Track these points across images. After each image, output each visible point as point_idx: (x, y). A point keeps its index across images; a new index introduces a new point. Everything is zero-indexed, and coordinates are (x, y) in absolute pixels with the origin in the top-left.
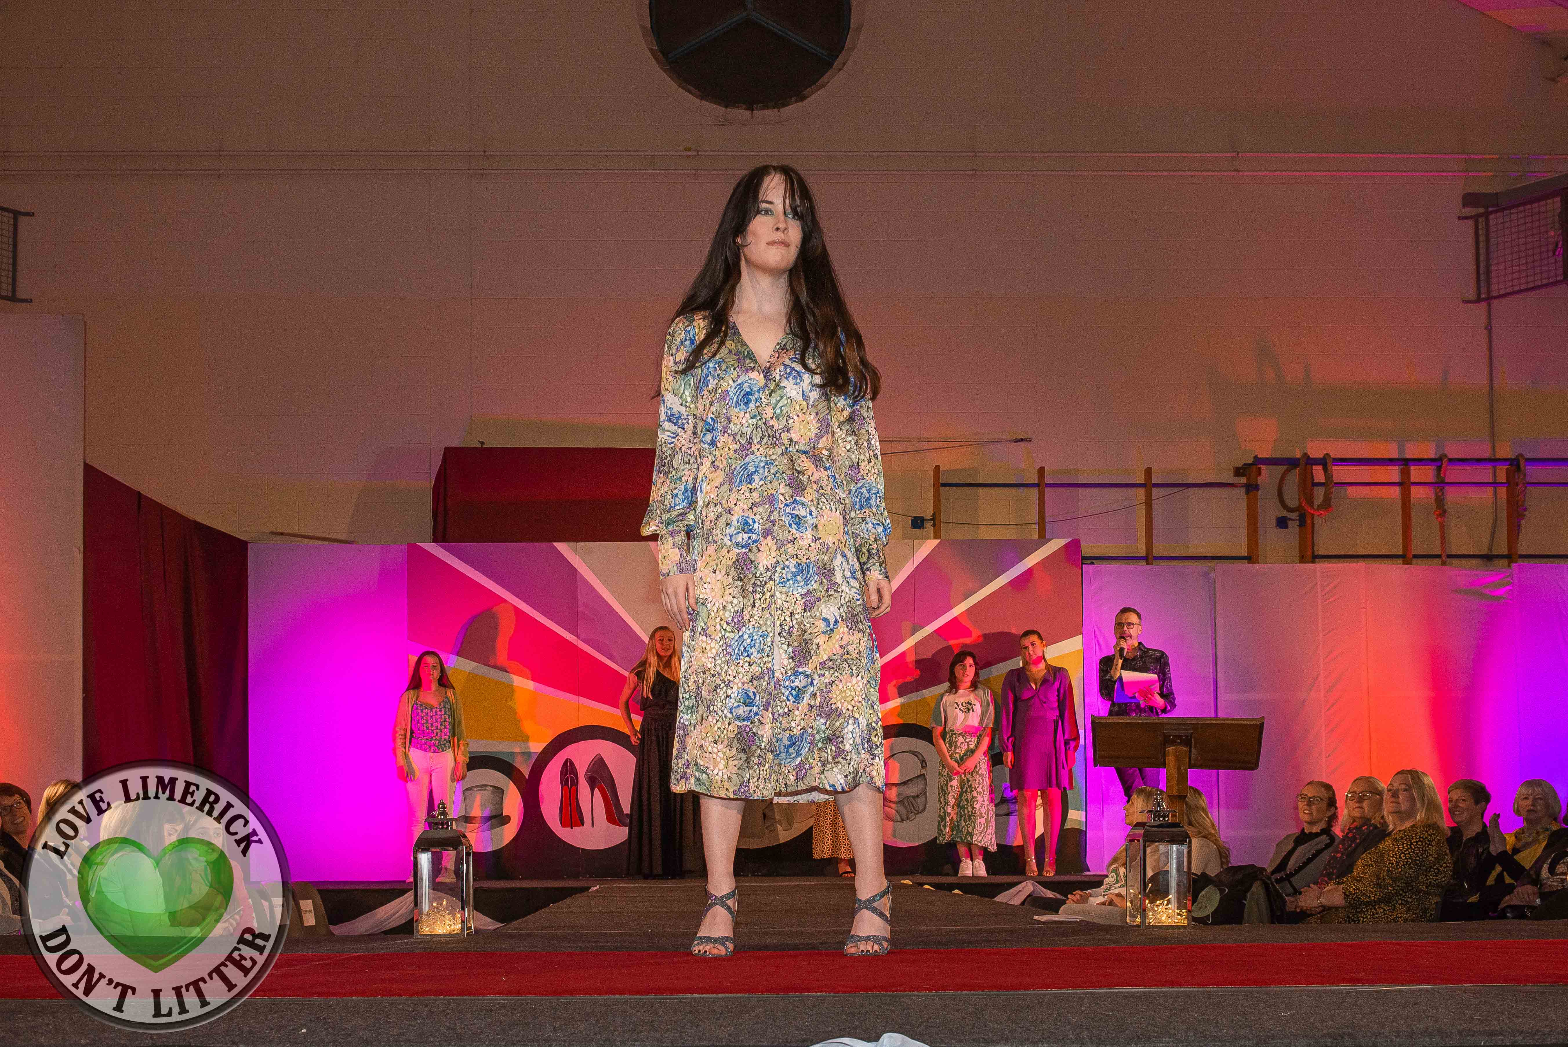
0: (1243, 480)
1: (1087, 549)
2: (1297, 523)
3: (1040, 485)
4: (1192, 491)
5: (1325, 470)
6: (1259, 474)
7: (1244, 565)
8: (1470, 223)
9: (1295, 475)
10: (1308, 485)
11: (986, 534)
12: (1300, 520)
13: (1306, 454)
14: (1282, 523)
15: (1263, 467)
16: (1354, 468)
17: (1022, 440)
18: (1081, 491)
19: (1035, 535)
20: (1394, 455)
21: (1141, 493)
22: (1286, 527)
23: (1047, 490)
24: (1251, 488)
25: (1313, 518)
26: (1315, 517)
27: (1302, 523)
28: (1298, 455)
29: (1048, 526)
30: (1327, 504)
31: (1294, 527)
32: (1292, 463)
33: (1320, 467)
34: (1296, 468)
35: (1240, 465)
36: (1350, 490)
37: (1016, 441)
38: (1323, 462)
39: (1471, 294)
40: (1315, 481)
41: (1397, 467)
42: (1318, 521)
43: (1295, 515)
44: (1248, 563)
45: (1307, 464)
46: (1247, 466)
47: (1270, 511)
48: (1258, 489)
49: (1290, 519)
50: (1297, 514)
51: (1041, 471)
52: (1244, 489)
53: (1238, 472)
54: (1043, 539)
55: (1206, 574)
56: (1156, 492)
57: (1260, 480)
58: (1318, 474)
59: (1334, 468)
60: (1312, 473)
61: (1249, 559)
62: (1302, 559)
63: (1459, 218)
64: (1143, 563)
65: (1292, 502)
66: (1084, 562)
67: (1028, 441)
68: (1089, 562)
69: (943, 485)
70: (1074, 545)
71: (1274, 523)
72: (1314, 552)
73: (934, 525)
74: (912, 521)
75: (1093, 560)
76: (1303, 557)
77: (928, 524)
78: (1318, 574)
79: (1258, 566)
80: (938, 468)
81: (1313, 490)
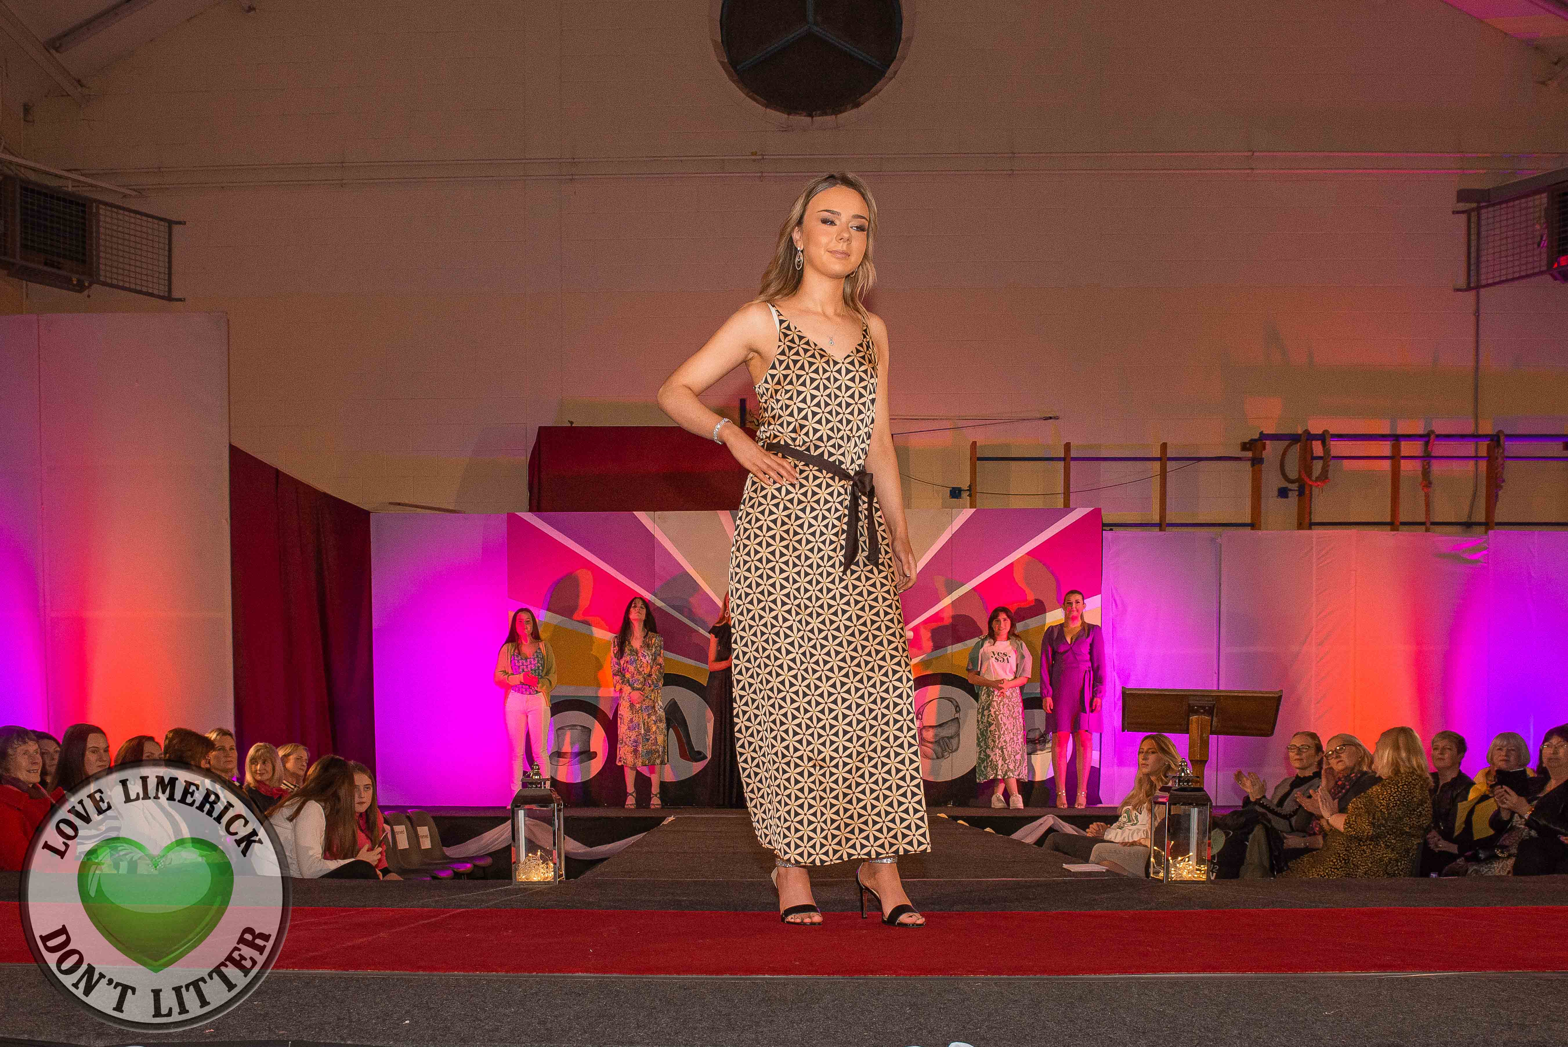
0: (1249, 454)
1: (1107, 518)
2: (1297, 493)
3: (1067, 459)
4: (1202, 464)
5: (1324, 445)
6: (1264, 448)
7: (1248, 530)
8: (1463, 217)
9: (1296, 449)
10: (1307, 459)
11: (1016, 504)
12: (1299, 490)
13: (1307, 431)
14: (1283, 493)
15: (1268, 442)
16: (1350, 443)
17: (1051, 418)
18: (1104, 464)
19: (1060, 505)
20: (1387, 431)
21: (1157, 465)
22: (1286, 497)
23: (1072, 463)
24: (1257, 461)
25: (1311, 489)
26: (1314, 489)
27: (1301, 493)
28: (1300, 432)
29: (1073, 497)
30: (1324, 477)
31: (1293, 497)
32: (1294, 438)
33: (1319, 442)
34: (1297, 443)
35: (1247, 441)
36: (1344, 463)
37: (1045, 419)
38: (1322, 438)
39: (1462, 283)
40: (1315, 455)
41: (1389, 443)
42: (1315, 491)
43: (1294, 486)
44: (1251, 529)
45: (1307, 439)
46: (1253, 442)
47: (1273, 482)
48: (1263, 464)
49: (1291, 490)
50: (1297, 484)
51: (1067, 447)
52: (1249, 463)
53: (1245, 447)
54: (1068, 508)
55: (1213, 540)
56: (1170, 466)
57: (1265, 454)
58: (1317, 448)
59: (1332, 443)
60: (1312, 448)
61: (1253, 526)
62: (1300, 526)
63: (1453, 212)
64: (1157, 529)
65: (1293, 474)
66: (1104, 528)
67: (1056, 418)
68: (1108, 528)
69: (979, 459)
70: (1096, 514)
71: (1276, 493)
72: (1310, 519)
73: (970, 495)
74: (951, 491)
75: (1112, 526)
76: (1301, 524)
77: (965, 495)
78: (1314, 539)
79: (1260, 533)
80: (974, 443)
81: (1312, 463)
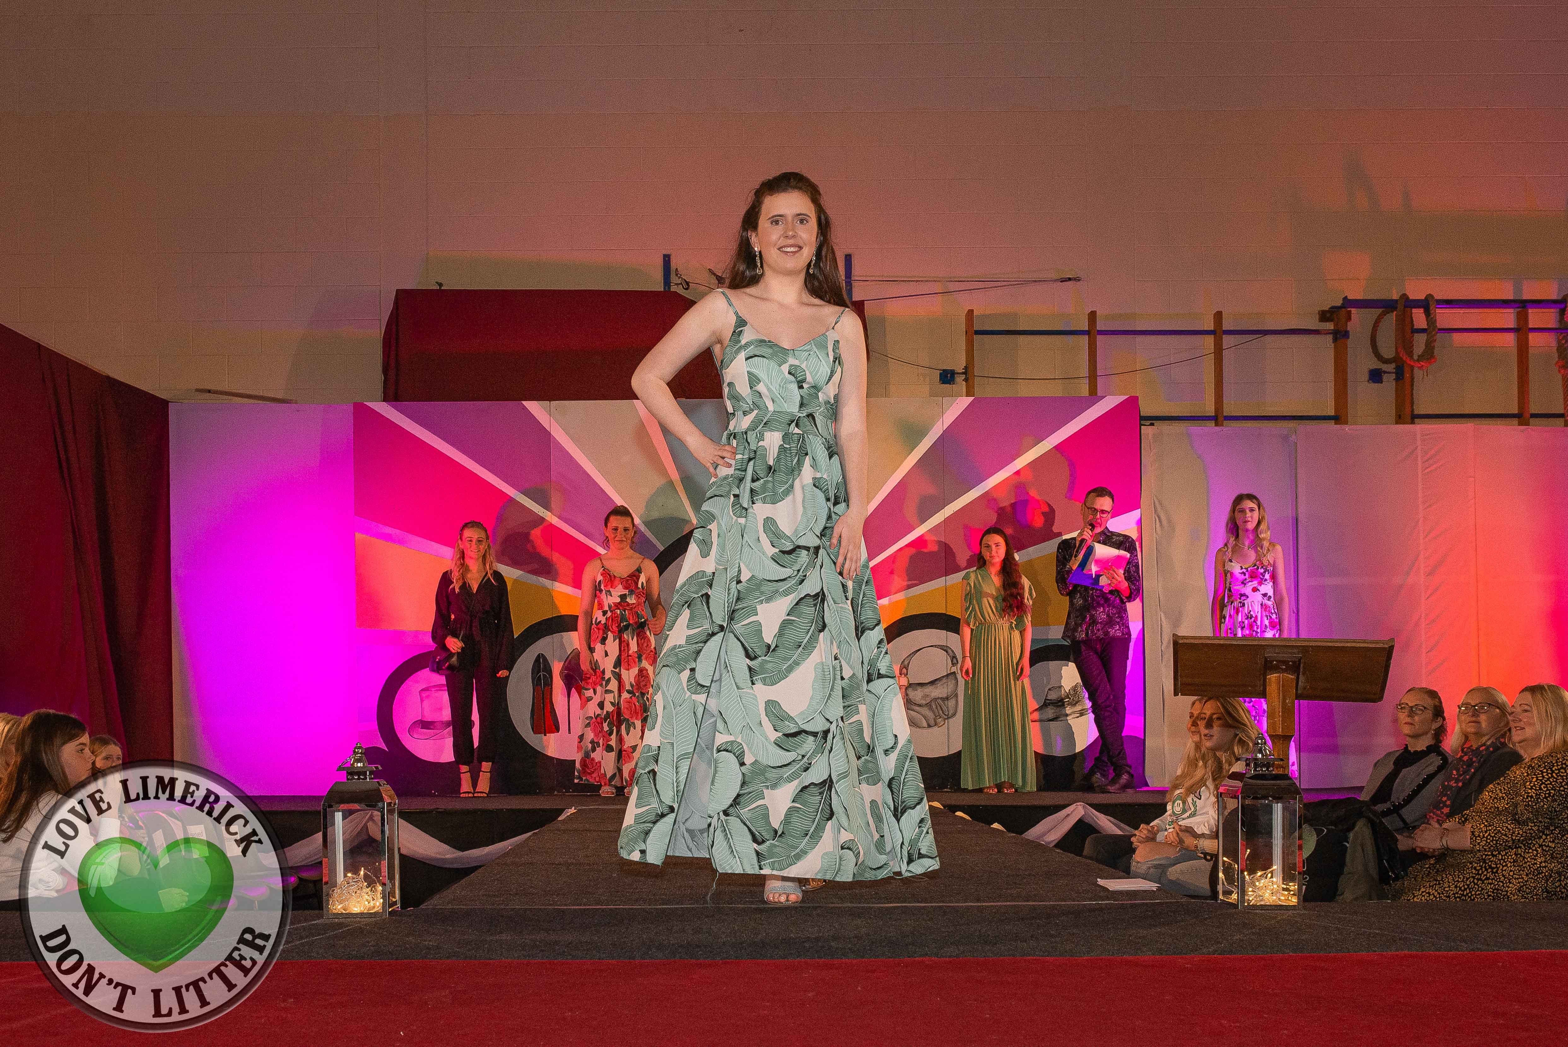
0: (1330, 326)
1: (1146, 408)
2: (1394, 376)
3: (1092, 333)
4: (1269, 338)
5: (1427, 313)
6: (1349, 318)
7: (1331, 426)
9: (1391, 318)
10: (1406, 331)
11: (1026, 390)
12: (1396, 373)
13: (1404, 295)
14: (1376, 376)
15: (1354, 311)
16: (1462, 311)
17: (1070, 279)
18: (1140, 338)
19: (1085, 391)
20: (1510, 295)
21: (1210, 340)
22: (1380, 380)
23: (1099, 337)
24: (1340, 335)
25: (1412, 371)
26: (1416, 370)
27: (1399, 375)
28: (1395, 296)
29: (1100, 381)
30: (1429, 355)
31: (1389, 381)
32: (1388, 306)
33: (1422, 310)
34: (1392, 311)
35: (1326, 308)
36: (1456, 336)
37: (1063, 280)
38: (1426, 304)
40: (1416, 326)
41: (1512, 310)
42: (1418, 373)
43: (1391, 367)
44: (1335, 424)
45: (1405, 307)
46: (1334, 310)
47: (1362, 362)
48: (1348, 337)
49: (1385, 372)
50: (1393, 365)
51: (1092, 316)
52: (1331, 336)
53: (1324, 316)
54: (1094, 397)
55: (1285, 438)
56: (1227, 340)
57: (1350, 325)
58: (1419, 318)
59: (1438, 311)
60: (1412, 318)
61: (1337, 419)
62: (1400, 419)
64: (1213, 423)
65: (1388, 352)
66: (1143, 422)
67: (1077, 279)
68: (1148, 423)
69: (978, 333)
70: (1132, 403)
71: (1366, 376)
72: (1413, 411)
73: (966, 380)
74: (941, 374)
75: (1153, 420)
76: (1400, 417)
77: (960, 379)
78: (1419, 436)
79: (1347, 428)
80: (971, 312)
81: (1413, 336)
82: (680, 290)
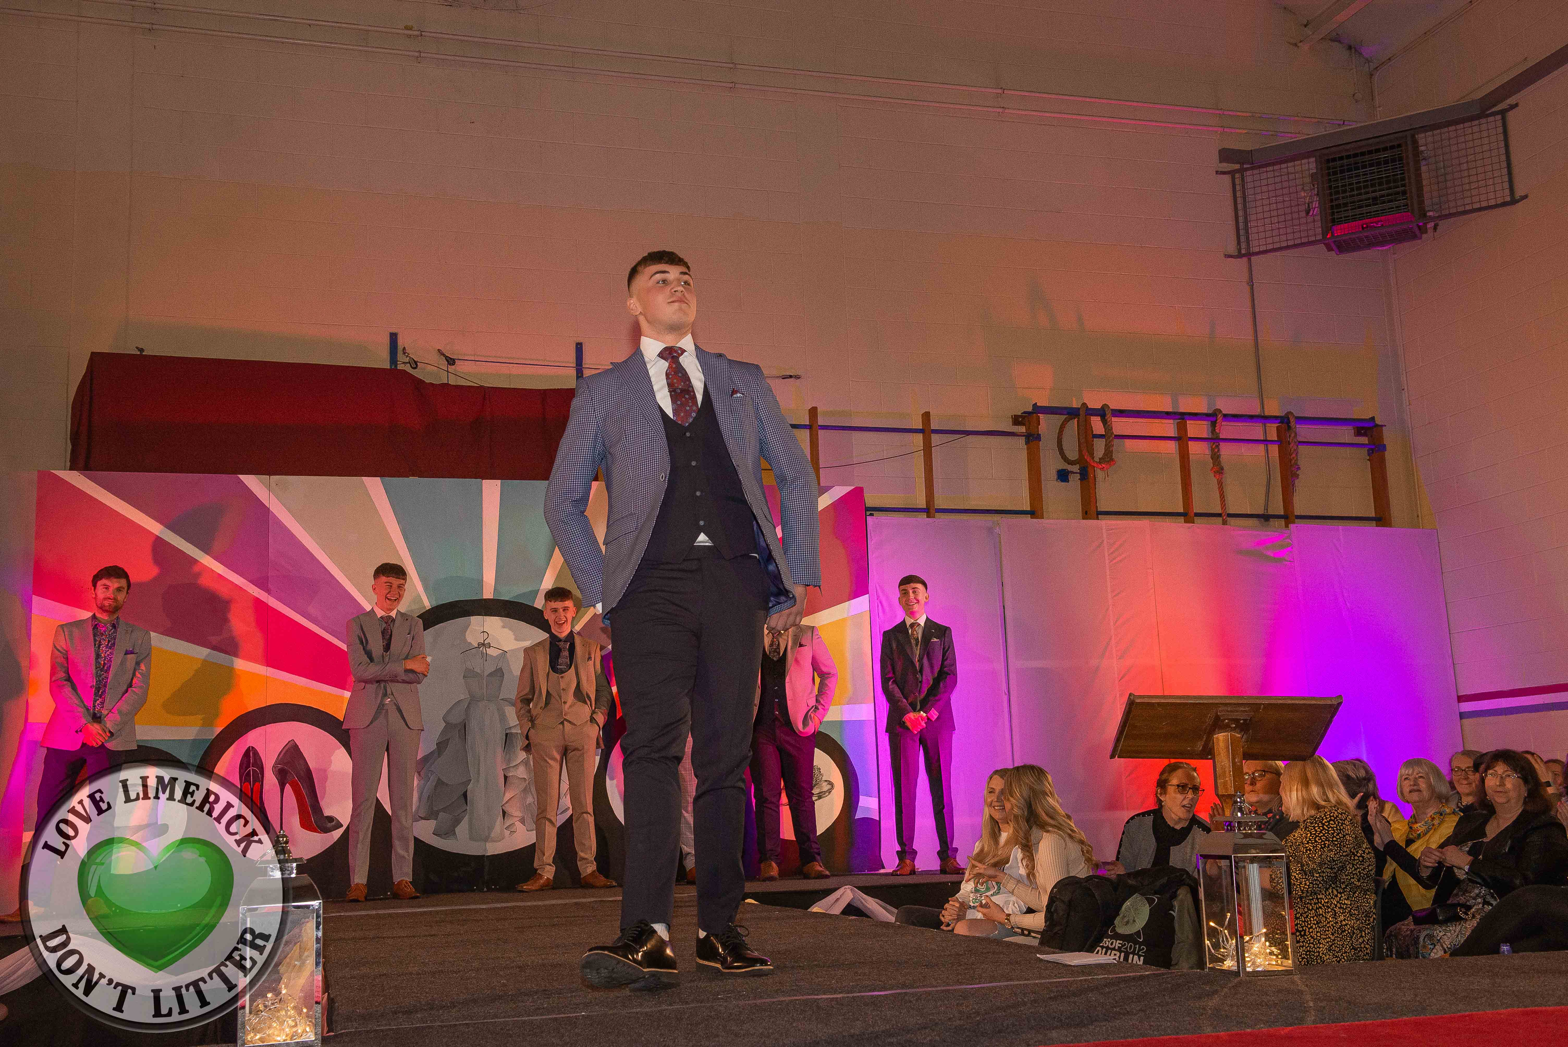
0: (1023, 429)
1: (870, 499)
2: (1079, 476)
3: (812, 427)
4: (971, 438)
5: (1104, 421)
6: (1039, 423)
7: (1028, 519)
8: (1227, 179)
9: (1074, 425)
10: (1087, 437)
12: (1081, 473)
13: (1084, 404)
14: (1063, 476)
15: (1042, 416)
16: (1131, 420)
17: (791, 376)
18: (855, 434)
20: (1171, 408)
21: (919, 438)
22: (1067, 480)
23: (821, 433)
24: (1032, 438)
25: (1095, 471)
26: (1097, 470)
27: (1084, 475)
28: (1076, 405)
30: (1108, 459)
31: (1074, 480)
32: (1070, 413)
34: (1075, 418)
35: (1018, 413)
36: (1128, 443)
37: (784, 377)
38: (1102, 413)
39: (1232, 249)
40: (1095, 433)
41: (1173, 421)
42: (1100, 475)
43: (1076, 468)
44: (1032, 517)
45: (1085, 415)
46: (1025, 415)
47: (1051, 464)
48: (1038, 440)
49: (1073, 472)
50: (1078, 466)
51: (813, 412)
52: (1024, 439)
53: (1017, 420)
55: (990, 530)
56: (935, 439)
57: (1040, 430)
58: (1097, 425)
59: (1113, 420)
60: (1091, 425)
61: (1034, 513)
62: (1086, 516)
63: (1217, 172)
64: (924, 515)
65: (1073, 455)
66: (868, 512)
67: (797, 377)
68: (873, 513)
70: (857, 494)
71: (1055, 476)
72: (1097, 508)
75: (877, 511)
76: (1086, 513)
78: (1107, 528)
79: (1043, 522)
81: (1093, 441)
82: (408, 368)
